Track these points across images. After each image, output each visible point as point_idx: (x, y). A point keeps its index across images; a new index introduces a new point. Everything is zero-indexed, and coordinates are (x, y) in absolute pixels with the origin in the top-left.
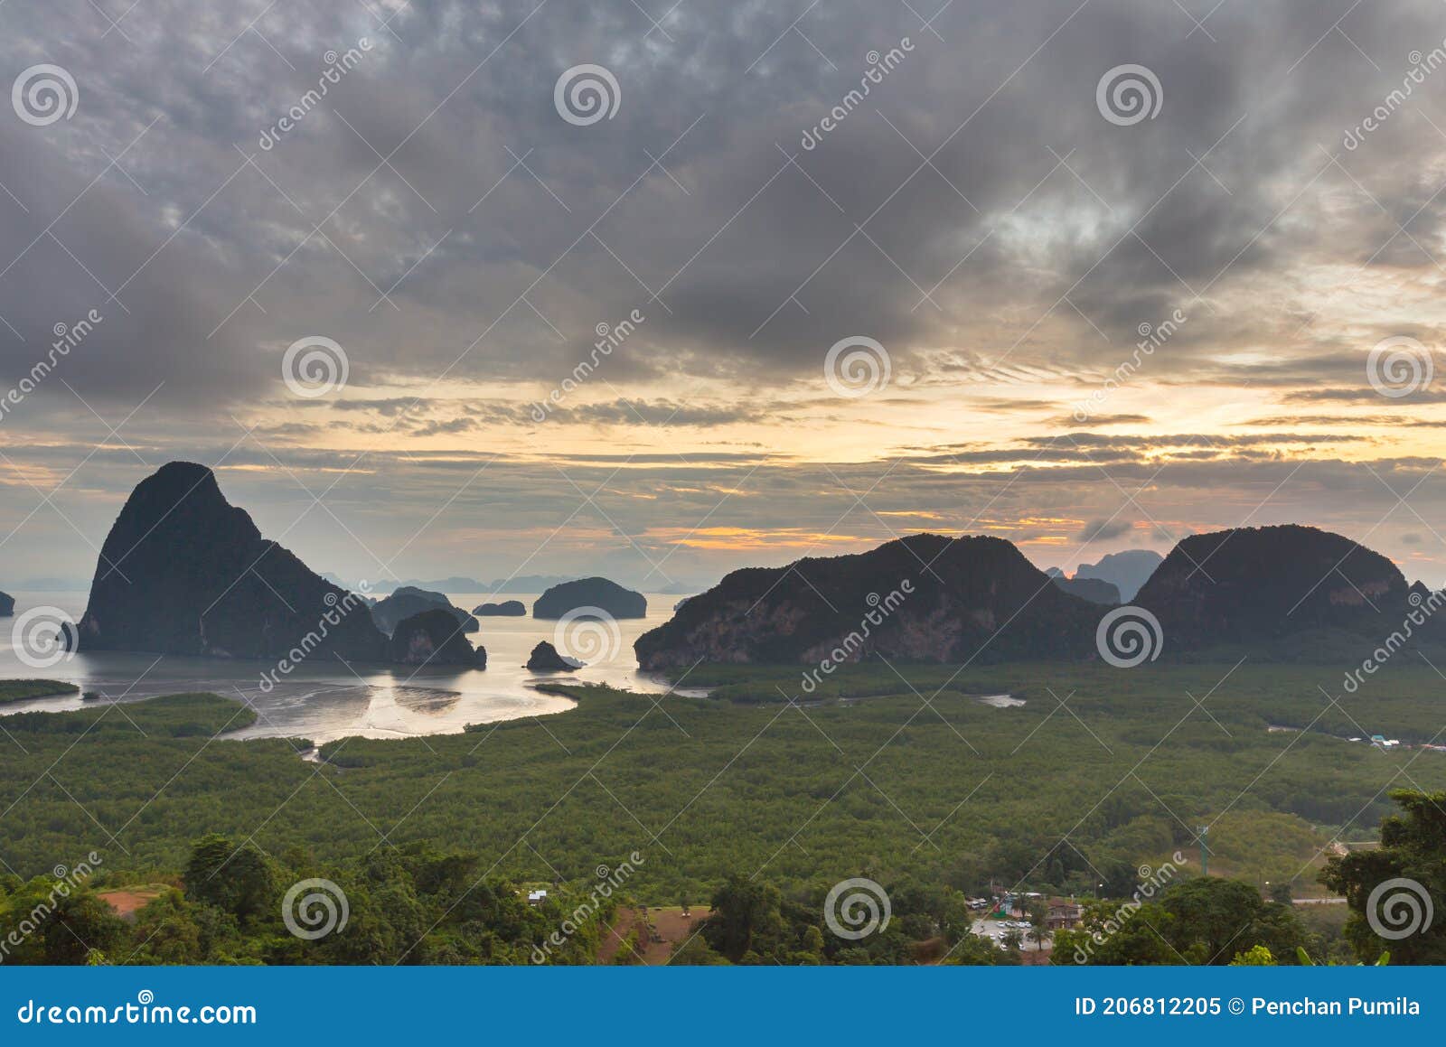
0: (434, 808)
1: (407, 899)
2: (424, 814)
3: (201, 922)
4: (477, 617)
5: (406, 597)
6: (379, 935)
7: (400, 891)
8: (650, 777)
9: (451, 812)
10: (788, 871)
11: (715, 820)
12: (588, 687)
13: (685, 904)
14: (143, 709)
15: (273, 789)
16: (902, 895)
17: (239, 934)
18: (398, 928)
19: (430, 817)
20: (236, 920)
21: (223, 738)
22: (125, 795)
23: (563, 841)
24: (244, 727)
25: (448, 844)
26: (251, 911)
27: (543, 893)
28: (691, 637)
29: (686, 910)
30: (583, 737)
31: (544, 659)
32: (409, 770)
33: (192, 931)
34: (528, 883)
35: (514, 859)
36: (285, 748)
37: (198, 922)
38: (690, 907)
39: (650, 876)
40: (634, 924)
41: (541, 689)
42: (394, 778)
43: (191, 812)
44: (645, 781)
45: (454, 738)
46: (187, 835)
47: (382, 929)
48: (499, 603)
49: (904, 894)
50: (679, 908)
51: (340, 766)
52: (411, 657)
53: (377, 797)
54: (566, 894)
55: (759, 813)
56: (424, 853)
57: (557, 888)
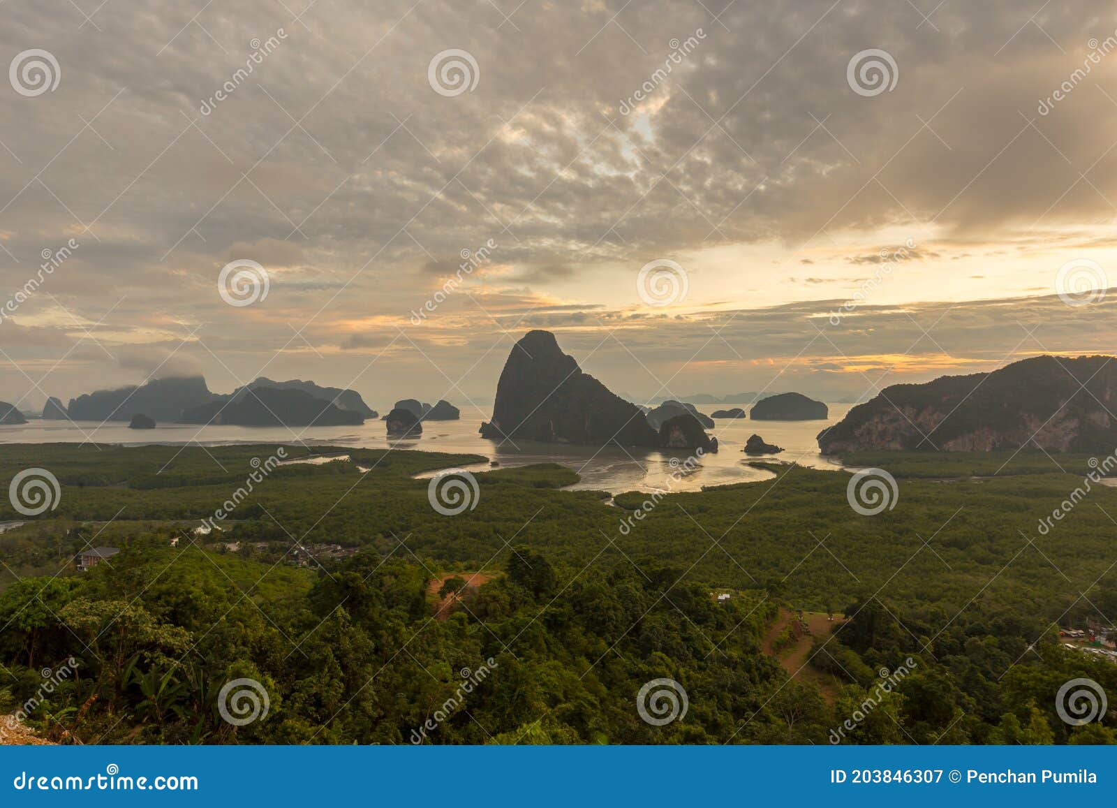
0: (678, 537)
1: (634, 592)
2: (672, 540)
3: (512, 595)
4: (713, 419)
5: (669, 406)
6: (613, 612)
7: (630, 586)
8: (822, 526)
9: (689, 540)
10: (921, 597)
11: (867, 557)
12: (785, 466)
13: (830, 612)
14: (520, 472)
15: (586, 519)
16: (1001, 621)
17: (534, 603)
18: (627, 610)
19: (676, 542)
20: (533, 596)
21: (561, 490)
22: (507, 520)
23: (759, 564)
24: (573, 483)
25: (686, 559)
26: (543, 591)
27: (728, 596)
28: (857, 433)
29: (831, 616)
30: (778, 497)
31: (755, 446)
32: (666, 513)
33: (506, 599)
34: (719, 589)
35: (726, 572)
36: (595, 497)
37: (509, 594)
38: (833, 615)
39: (818, 591)
40: (791, 622)
41: (752, 465)
42: (656, 517)
43: (541, 531)
44: (818, 528)
45: (694, 494)
46: (538, 544)
47: (615, 609)
48: (727, 410)
49: (1002, 620)
50: (825, 614)
51: (625, 508)
52: (671, 443)
53: (645, 528)
54: (743, 598)
55: (901, 554)
56: (652, 565)
57: (738, 593)
